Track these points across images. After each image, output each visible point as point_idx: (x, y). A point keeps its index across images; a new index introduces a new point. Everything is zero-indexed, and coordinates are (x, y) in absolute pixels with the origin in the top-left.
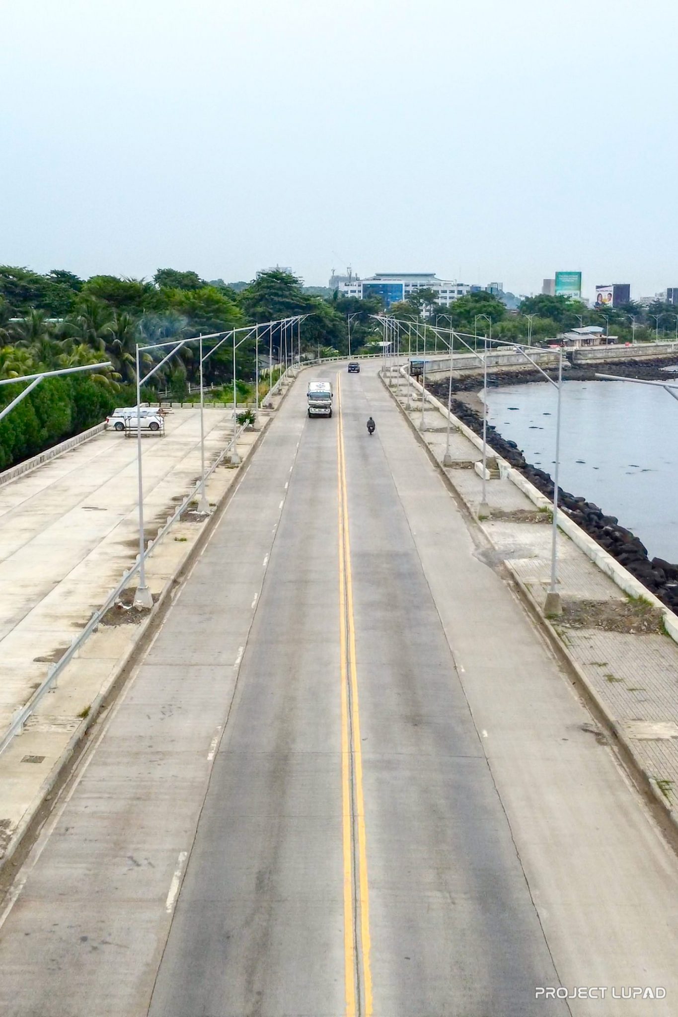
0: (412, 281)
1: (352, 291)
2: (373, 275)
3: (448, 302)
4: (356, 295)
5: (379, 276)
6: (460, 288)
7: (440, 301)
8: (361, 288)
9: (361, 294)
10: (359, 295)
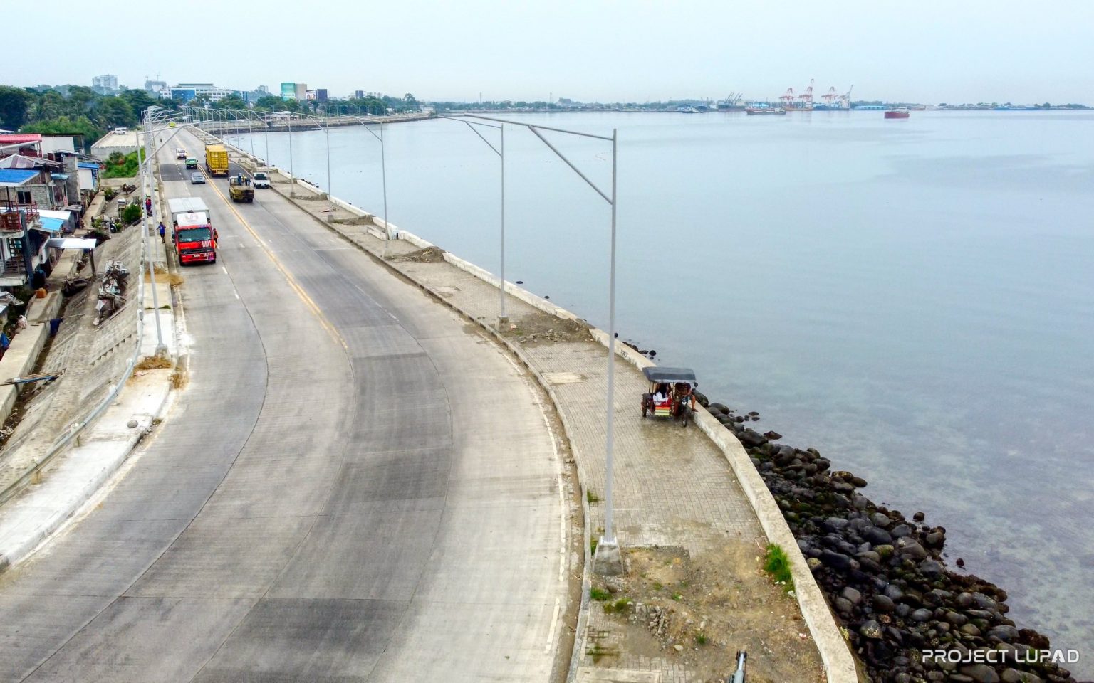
0: (200, 88)
1: (165, 94)
2: (177, 84)
3: (217, 99)
4: (168, 96)
5: (180, 85)
6: (228, 92)
7: (213, 99)
8: (171, 92)
9: (171, 96)
10: (170, 96)
